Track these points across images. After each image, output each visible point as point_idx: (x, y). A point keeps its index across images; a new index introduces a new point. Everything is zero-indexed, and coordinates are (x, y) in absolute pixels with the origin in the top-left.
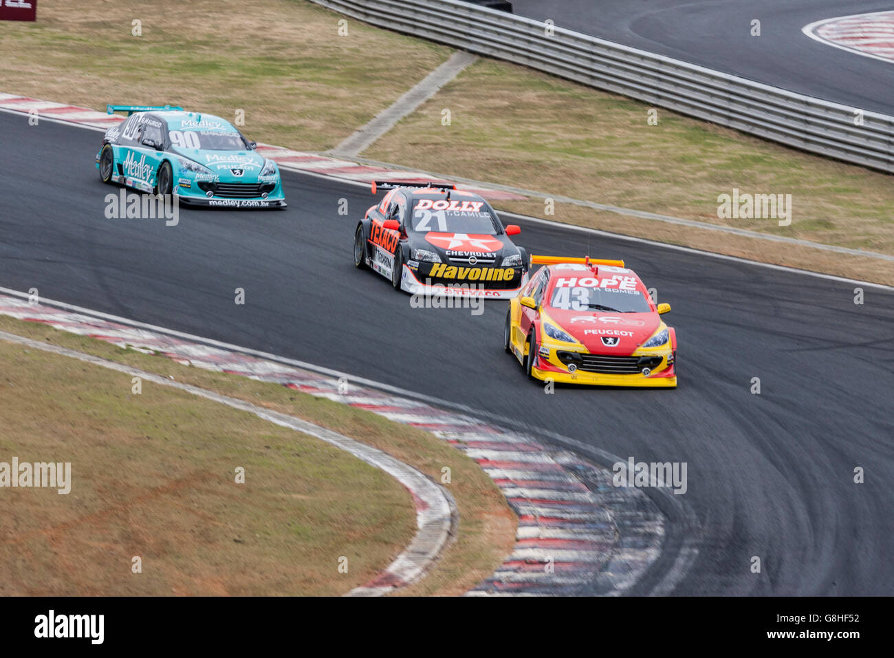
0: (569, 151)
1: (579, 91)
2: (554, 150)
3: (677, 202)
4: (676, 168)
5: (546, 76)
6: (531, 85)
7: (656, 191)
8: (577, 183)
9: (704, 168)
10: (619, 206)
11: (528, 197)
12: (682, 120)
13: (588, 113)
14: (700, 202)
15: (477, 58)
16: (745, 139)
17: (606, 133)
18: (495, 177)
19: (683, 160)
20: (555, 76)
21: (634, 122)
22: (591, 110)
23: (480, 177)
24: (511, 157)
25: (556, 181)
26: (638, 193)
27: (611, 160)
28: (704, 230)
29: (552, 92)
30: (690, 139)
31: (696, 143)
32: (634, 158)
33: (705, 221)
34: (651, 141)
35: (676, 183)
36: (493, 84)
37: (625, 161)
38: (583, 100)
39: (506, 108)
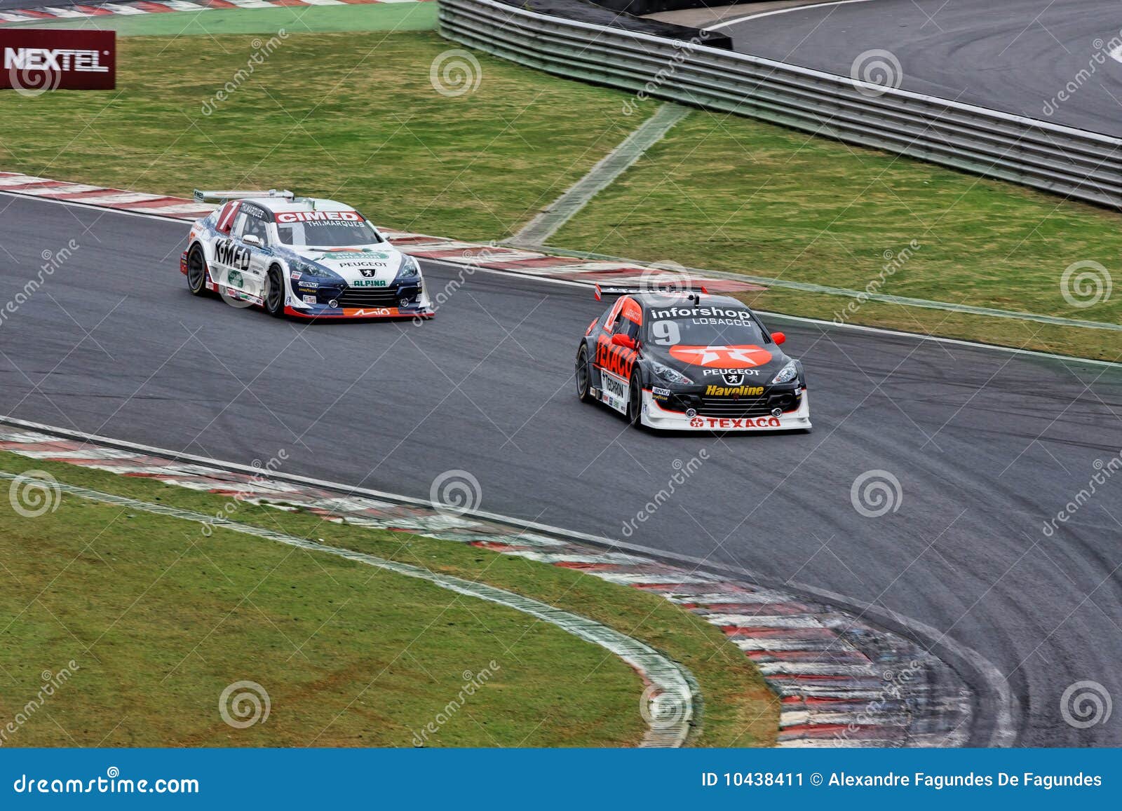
0: (818, 225)
1: (825, 146)
2: (797, 224)
3: (960, 284)
4: (958, 240)
5: (781, 130)
6: (762, 142)
7: (932, 272)
8: (829, 266)
9: (992, 239)
10: (886, 293)
11: (766, 286)
12: (961, 178)
13: (839, 175)
14: (991, 282)
15: (689, 111)
16: (1043, 199)
17: (863, 200)
18: (723, 263)
19: (966, 229)
20: (793, 129)
21: (898, 184)
22: (842, 171)
23: (703, 264)
24: (742, 237)
25: (800, 265)
26: (909, 274)
27: (870, 234)
28: (998, 318)
29: (789, 150)
30: (972, 201)
31: (980, 206)
32: (901, 230)
33: (998, 307)
34: (922, 207)
35: (958, 260)
36: (713, 143)
37: (889, 235)
38: (830, 159)
39: (732, 173)
